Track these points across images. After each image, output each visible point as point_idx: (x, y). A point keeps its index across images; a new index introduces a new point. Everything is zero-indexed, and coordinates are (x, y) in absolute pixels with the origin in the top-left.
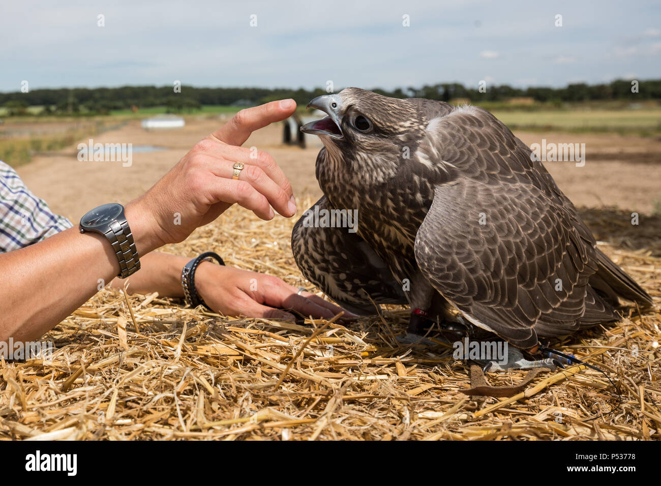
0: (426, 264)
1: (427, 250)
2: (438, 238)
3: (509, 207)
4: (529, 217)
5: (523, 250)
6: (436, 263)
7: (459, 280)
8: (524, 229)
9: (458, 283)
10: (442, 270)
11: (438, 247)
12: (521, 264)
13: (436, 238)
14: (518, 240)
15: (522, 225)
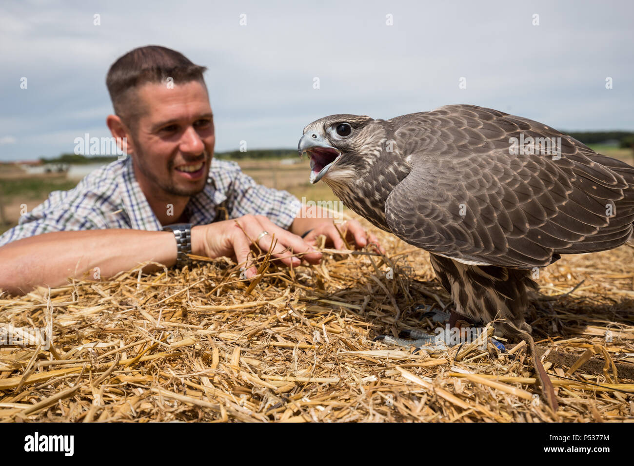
0: (396, 229)
1: (393, 216)
2: (401, 204)
3: (484, 162)
4: (508, 167)
5: (500, 200)
6: (404, 226)
7: (432, 233)
8: (501, 179)
9: (433, 236)
10: (412, 230)
11: (401, 212)
12: (499, 212)
13: (399, 205)
14: (494, 192)
15: (499, 177)
